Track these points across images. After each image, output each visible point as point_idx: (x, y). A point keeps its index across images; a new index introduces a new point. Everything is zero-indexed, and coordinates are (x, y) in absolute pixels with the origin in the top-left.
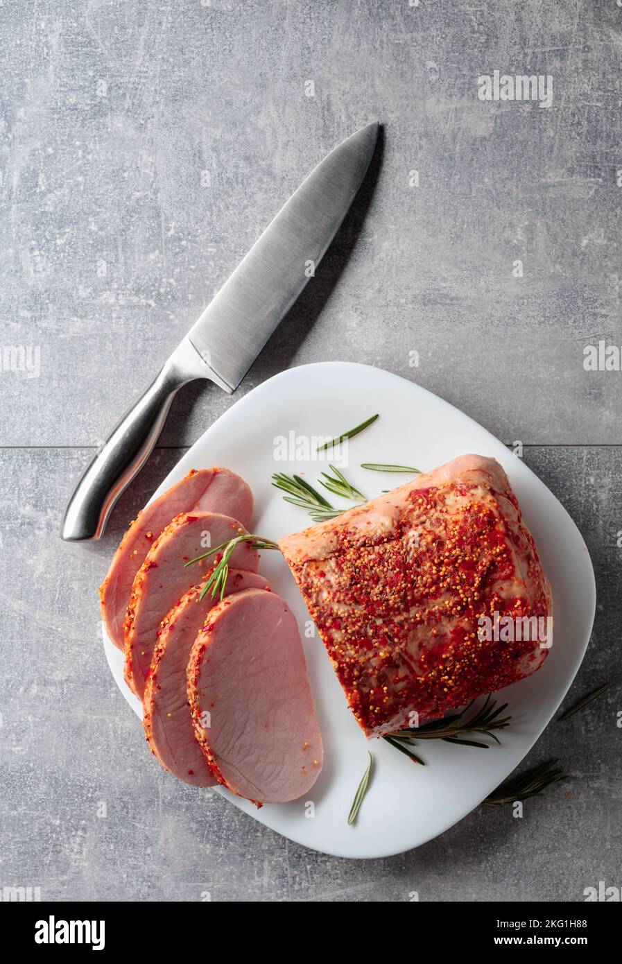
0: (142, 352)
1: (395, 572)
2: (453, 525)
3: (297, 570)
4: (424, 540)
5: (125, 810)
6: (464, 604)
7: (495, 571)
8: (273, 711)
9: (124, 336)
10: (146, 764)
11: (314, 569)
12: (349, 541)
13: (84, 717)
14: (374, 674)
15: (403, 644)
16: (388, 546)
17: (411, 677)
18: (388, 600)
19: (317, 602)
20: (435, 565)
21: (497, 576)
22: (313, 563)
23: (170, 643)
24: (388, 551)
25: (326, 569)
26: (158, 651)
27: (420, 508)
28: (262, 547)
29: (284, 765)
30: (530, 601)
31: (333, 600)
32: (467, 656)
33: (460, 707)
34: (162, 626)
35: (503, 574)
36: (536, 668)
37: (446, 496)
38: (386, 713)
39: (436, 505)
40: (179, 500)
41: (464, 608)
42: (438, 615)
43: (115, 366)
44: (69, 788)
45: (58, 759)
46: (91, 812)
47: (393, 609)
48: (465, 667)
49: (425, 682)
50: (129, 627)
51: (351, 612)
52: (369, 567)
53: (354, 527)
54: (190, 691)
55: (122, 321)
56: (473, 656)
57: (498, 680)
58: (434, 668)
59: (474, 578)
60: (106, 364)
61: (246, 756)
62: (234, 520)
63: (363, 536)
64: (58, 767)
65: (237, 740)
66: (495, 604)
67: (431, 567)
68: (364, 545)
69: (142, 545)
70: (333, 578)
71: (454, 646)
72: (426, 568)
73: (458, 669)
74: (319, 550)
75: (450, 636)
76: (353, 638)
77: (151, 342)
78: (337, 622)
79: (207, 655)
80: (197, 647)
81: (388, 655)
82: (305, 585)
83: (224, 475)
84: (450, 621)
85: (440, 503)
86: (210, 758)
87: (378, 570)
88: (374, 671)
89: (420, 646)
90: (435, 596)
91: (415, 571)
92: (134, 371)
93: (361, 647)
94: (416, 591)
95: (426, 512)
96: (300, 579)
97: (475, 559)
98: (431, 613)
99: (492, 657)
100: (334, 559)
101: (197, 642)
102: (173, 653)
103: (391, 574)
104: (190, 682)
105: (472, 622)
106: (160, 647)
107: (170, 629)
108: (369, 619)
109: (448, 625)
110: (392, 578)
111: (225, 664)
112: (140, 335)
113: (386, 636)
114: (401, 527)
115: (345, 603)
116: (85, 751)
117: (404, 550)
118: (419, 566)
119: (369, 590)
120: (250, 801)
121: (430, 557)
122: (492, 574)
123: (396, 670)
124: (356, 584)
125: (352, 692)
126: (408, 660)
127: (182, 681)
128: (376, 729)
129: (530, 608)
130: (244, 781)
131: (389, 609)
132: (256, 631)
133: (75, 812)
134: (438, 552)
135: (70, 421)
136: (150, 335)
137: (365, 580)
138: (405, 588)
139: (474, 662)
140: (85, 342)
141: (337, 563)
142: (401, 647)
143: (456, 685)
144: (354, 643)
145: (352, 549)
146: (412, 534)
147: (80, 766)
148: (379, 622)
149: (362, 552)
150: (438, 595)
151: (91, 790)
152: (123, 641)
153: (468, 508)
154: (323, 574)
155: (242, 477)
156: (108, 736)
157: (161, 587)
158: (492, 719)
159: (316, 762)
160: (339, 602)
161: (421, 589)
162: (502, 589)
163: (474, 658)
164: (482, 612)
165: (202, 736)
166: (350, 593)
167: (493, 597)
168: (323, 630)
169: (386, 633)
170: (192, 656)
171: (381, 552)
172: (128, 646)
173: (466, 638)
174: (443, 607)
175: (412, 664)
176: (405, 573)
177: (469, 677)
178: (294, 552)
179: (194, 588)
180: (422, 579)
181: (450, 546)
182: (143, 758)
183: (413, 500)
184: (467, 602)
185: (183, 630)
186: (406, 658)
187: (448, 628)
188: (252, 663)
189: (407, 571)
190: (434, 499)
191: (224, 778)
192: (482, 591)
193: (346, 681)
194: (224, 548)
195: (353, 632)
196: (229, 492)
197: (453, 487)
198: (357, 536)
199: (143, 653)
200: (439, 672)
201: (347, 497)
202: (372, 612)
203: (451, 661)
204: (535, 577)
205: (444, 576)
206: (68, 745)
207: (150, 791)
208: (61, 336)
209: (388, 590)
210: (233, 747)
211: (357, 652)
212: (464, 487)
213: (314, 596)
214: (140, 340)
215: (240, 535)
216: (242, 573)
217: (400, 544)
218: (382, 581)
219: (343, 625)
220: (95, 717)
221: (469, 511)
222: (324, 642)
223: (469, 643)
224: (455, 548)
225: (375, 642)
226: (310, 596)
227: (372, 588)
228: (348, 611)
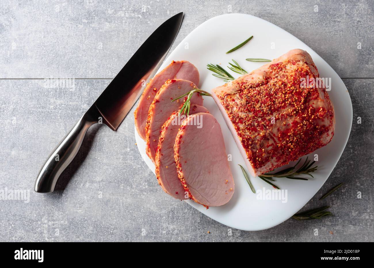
0: (135, 38)
1: (266, 97)
2: (290, 77)
3: (222, 99)
4: (278, 84)
5: (127, 239)
6: (297, 110)
7: (310, 96)
8: (212, 166)
9: (128, 31)
10: (137, 218)
11: (229, 98)
12: (244, 86)
13: (109, 197)
14: (258, 143)
15: (271, 129)
16: (262, 87)
17: (275, 144)
18: (263, 110)
19: (232, 112)
20: (283, 94)
21: (311, 98)
22: (229, 96)
23: (166, 135)
24: (262, 89)
25: (235, 98)
26: (161, 139)
27: (275, 71)
28: (204, 95)
29: (217, 190)
30: (326, 109)
31: (239, 111)
32: (299, 134)
33: (295, 161)
34: (162, 128)
35: (314, 97)
36: (329, 141)
37: (286, 65)
38: (264, 161)
39: (282, 69)
40: (167, 74)
41: (297, 112)
42: (285, 116)
43: (124, 43)
44: (103, 228)
45: (98, 216)
46: (112, 239)
47: (265, 113)
48: (298, 139)
49: (281, 146)
50: (148, 129)
51: (247, 115)
52: (254, 96)
53: (246, 80)
54: (176, 156)
55: (127, 24)
56: (302, 134)
57: (313, 146)
58: (285, 140)
59: (301, 99)
60: (120, 43)
61: (201, 186)
62: (192, 82)
63: (251, 84)
64: (98, 219)
65: (197, 178)
66: (311, 110)
67: (281, 95)
68: (251, 87)
69: (152, 94)
70: (238, 102)
71: (293, 130)
72: (279, 96)
73: (295, 140)
74: (231, 90)
75: (291, 125)
76: (248, 127)
77: (140, 33)
78: (241, 120)
79: (182, 139)
80: (178, 137)
81: (264, 134)
82: (226, 105)
83: (186, 64)
84: (291, 118)
85: (284, 68)
86: (185, 186)
87: (258, 97)
88: (258, 141)
89: (278, 130)
90: (284, 107)
91: (275, 97)
92: (132, 46)
93: (252, 131)
94: (275, 105)
95: (278, 72)
96: (223, 103)
97: (301, 91)
98: (282, 115)
99: (310, 134)
100: (238, 94)
101: (178, 135)
102: (167, 140)
103: (264, 98)
104: (176, 152)
105: (301, 119)
106: (162, 137)
107: (166, 129)
108: (255, 119)
109: (290, 120)
110: (264, 100)
111: (190, 144)
112: (135, 30)
113: (263, 126)
114: (267, 79)
115: (244, 112)
116: (109, 212)
117: (269, 88)
118: (276, 95)
119: (254, 106)
120: (203, 206)
121: (281, 91)
122: (309, 97)
123: (268, 141)
124: (249, 103)
125: (249, 151)
126: (273, 136)
127: (172, 152)
128: (259, 169)
129: (326, 112)
130: (201, 196)
131: (264, 114)
132: (203, 130)
133: (105, 239)
134: (284, 89)
135: (104, 67)
136: (139, 30)
137: (252, 101)
138: (271, 104)
139: (302, 137)
140: (111, 33)
141: (240, 95)
142: (270, 130)
143: (294, 148)
144: (249, 129)
145: (246, 89)
146: (272, 82)
147: (107, 219)
148: (260, 119)
149: (250, 90)
150: (285, 107)
151: (112, 229)
152: (145, 136)
153: (296, 70)
154: (233, 100)
155: (194, 65)
156: (120, 206)
157: (161, 111)
158: (309, 167)
159: (231, 189)
160: (241, 111)
161: (278, 104)
162: (313, 103)
163: (302, 135)
164: (305, 114)
165: (182, 176)
166: (246, 107)
167: (310, 107)
168: (235, 124)
169: (263, 124)
170: (176, 141)
171: (259, 90)
172: (147, 137)
173: (298, 126)
174: (288, 112)
175: (275, 138)
176: (270, 98)
177: (300, 144)
178: (220, 92)
179: (175, 112)
180: (278, 100)
181: (289, 86)
182: (135, 215)
183: (271, 68)
184: (298, 109)
185: (172, 130)
186: (272, 135)
187: (290, 121)
188: (202, 144)
189: (271, 97)
190: (281, 67)
191: (192, 195)
192: (305, 105)
193: (246, 147)
194: (188, 95)
195: (248, 124)
196: (189, 71)
197: (289, 62)
198: (248, 84)
199: (154, 140)
200: (287, 141)
201: (241, 73)
202: (256, 115)
203: (292, 136)
204: (328, 99)
205: (288, 98)
206: (102, 209)
207: (138, 230)
208: (101, 30)
209: (263, 106)
210: (195, 181)
211: (250, 133)
212: (294, 61)
213: (230, 109)
214: (135, 32)
215: (194, 89)
216: (196, 105)
217: (267, 86)
218: (260, 102)
219: (244, 121)
220: (114, 197)
221: (297, 71)
222: (236, 129)
223: (300, 128)
224: (292, 86)
225: (258, 129)
226: (228, 109)
227: (256, 105)
228: (246, 115)
